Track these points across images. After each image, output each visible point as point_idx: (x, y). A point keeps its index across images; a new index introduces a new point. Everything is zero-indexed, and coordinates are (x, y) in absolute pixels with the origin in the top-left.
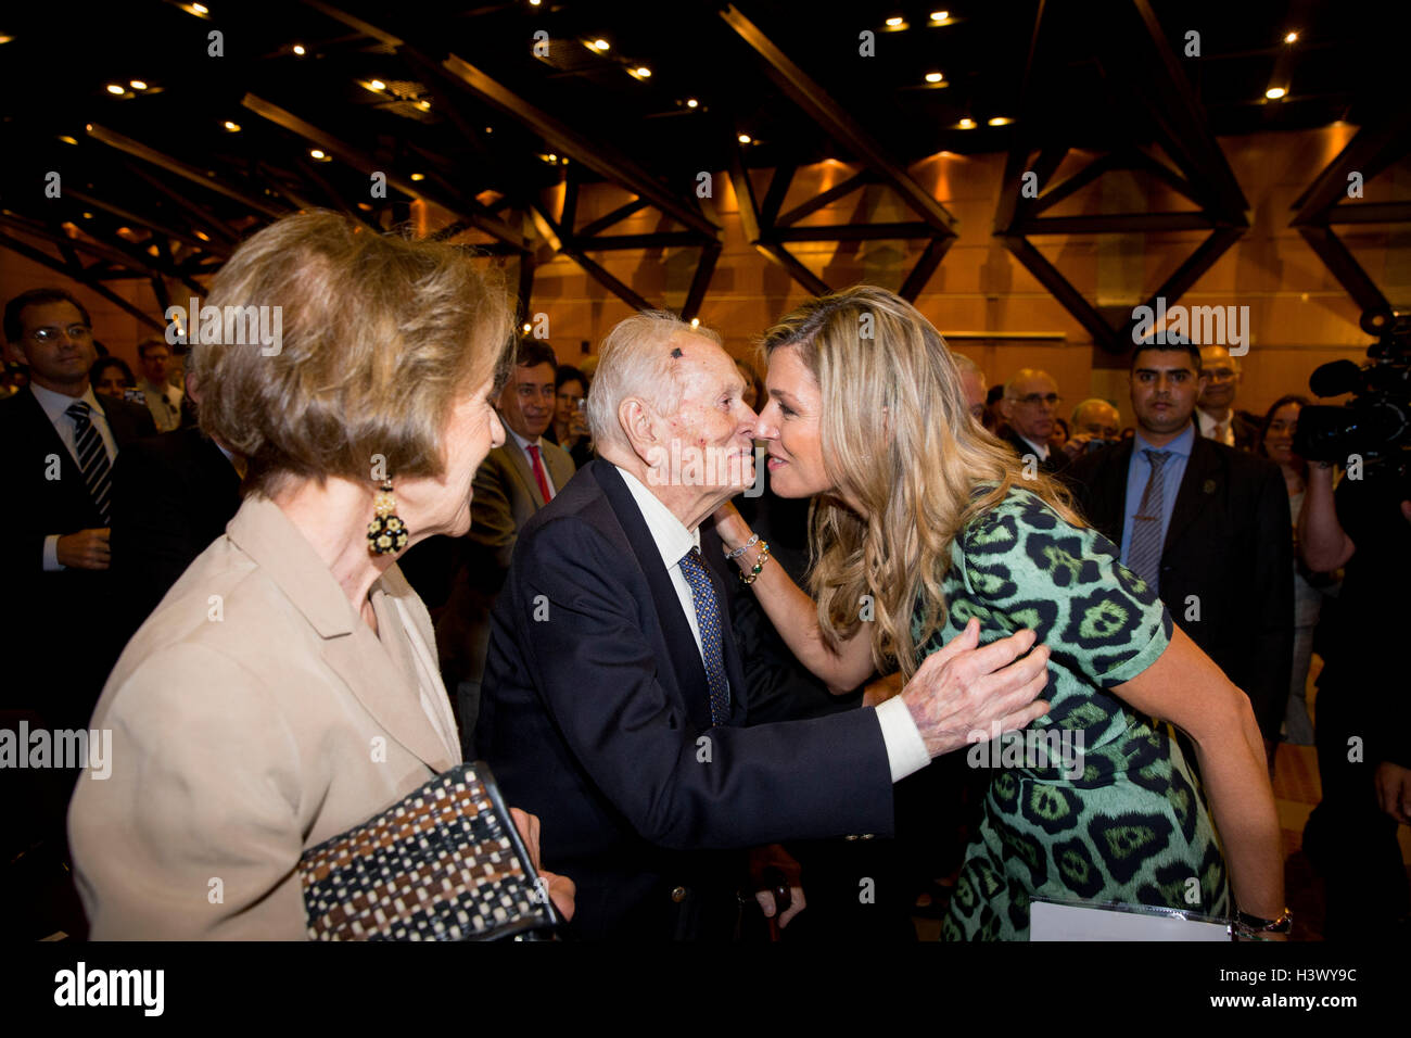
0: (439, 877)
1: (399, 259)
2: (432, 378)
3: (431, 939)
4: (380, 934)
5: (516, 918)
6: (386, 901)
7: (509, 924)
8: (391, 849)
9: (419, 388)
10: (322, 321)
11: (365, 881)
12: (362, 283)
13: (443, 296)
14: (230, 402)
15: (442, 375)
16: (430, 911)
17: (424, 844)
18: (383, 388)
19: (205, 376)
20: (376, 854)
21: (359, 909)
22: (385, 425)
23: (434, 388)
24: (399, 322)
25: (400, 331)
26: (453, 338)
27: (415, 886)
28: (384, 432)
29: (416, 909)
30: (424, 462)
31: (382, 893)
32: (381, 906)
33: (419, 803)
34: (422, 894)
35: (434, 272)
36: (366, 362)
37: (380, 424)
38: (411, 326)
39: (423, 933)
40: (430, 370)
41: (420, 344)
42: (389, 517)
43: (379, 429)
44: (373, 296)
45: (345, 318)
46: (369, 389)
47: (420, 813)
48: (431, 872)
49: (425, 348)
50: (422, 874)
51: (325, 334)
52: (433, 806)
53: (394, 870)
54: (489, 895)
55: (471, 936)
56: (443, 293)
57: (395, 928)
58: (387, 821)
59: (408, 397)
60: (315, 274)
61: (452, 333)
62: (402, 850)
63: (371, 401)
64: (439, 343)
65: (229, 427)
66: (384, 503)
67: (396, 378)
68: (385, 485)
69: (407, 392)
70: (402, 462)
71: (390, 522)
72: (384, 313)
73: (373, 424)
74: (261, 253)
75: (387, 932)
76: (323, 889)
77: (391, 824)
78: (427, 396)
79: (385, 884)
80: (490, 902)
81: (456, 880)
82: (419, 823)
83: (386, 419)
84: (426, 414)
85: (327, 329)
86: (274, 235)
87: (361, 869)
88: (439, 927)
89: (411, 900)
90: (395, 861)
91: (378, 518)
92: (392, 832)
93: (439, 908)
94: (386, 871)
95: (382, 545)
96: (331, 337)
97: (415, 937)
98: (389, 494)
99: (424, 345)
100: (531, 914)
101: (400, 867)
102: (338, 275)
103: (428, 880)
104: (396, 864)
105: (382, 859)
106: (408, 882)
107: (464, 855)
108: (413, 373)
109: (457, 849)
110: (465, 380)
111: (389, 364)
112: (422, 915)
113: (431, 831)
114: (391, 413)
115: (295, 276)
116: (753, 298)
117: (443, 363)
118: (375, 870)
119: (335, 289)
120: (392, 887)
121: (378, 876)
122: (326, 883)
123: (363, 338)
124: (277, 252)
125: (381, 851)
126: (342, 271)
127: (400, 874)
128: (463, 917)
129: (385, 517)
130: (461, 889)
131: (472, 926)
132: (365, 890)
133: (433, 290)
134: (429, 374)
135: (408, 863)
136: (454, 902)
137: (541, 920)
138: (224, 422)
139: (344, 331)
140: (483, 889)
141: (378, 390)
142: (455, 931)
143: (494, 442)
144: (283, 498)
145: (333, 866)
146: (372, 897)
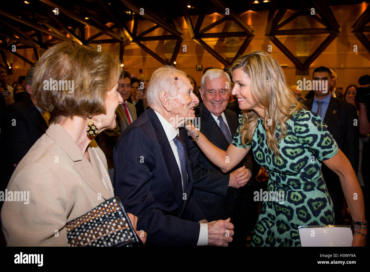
0: (105, 229)
1: (88, 53)
2: (100, 86)
3: (102, 246)
4: (88, 245)
5: (127, 240)
6: (90, 236)
7: (125, 242)
8: (92, 221)
9: (96, 89)
10: (67, 73)
11: (84, 230)
12: (78, 61)
13: (101, 63)
14: (44, 97)
15: (103, 84)
16: (103, 238)
17: (101, 219)
18: (86, 89)
19: (36, 91)
20: (87, 223)
21: (82, 238)
22: (88, 100)
23: (100, 88)
24: (89, 71)
25: (90, 73)
26: (105, 74)
27: (98, 231)
28: (87, 102)
29: (99, 238)
30: (100, 109)
31: (89, 233)
32: (89, 237)
33: (100, 208)
34: (100, 234)
35: (98, 56)
36: (81, 83)
37: (86, 100)
38: (92, 72)
39: (100, 244)
40: (99, 83)
41: (95, 77)
42: (92, 126)
43: (86, 101)
44: (81, 64)
45: (74, 71)
46: (82, 90)
47: (100, 211)
48: (103, 228)
49: (97, 78)
50: (100, 228)
51: (69, 76)
52: (104, 209)
53: (92, 227)
54: (119, 234)
55: (114, 245)
56: (101, 62)
57: (93, 243)
58: (91, 213)
59: (93, 91)
60: (64, 60)
61: (104, 73)
62: (95, 221)
63: (83, 93)
64: (101, 76)
65: (44, 105)
66: (90, 122)
67: (90, 87)
68: (90, 117)
69: (93, 90)
70: (94, 110)
71: (92, 127)
72: (85, 69)
73: (84, 100)
74: (49, 55)
75: (90, 244)
76: (72, 232)
77: (92, 214)
78: (99, 90)
79: (90, 231)
80: (119, 236)
81: (110, 230)
82: (99, 214)
83: (88, 98)
84: (99, 96)
85: (69, 75)
86: (52, 50)
87: (83, 227)
88: (105, 243)
89: (97, 235)
90: (93, 224)
91: (89, 126)
92: (92, 216)
93: (105, 237)
94: (90, 227)
95: (91, 134)
96: (70, 77)
97: (98, 246)
98: (91, 119)
99: (97, 77)
100: (131, 239)
101: (94, 226)
102: (71, 59)
103: (102, 230)
104: (93, 225)
105: (89, 224)
106: (96, 230)
107: (112, 223)
108: (94, 85)
109: (110, 221)
110: (109, 85)
111: (87, 83)
112: (100, 240)
113: (103, 216)
114: (89, 96)
115: (59, 61)
116: (192, 55)
117: (102, 81)
118: (87, 227)
119: (70, 64)
120: (92, 232)
121: (88, 229)
122: (73, 231)
123: (79, 76)
124: (53, 55)
125: (89, 222)
126: (72, 58)
127: (94, 228)
128: (112, 240)
129: (91, 126)
130: (111, 232)
131: (114, 242)
132: (84, 233)
133: (98, 61)
134: (99, 84)
135: (96, 225)
136: (109, 236)
137: (134, 241)
138: (42, 103)
139: (74, 75)
140: (117, 232)
141: (85, 90)
142: (109, 244)
143: (120, 102)
144: (61, 123)
145: (75, 226)
146: (86, 235)
